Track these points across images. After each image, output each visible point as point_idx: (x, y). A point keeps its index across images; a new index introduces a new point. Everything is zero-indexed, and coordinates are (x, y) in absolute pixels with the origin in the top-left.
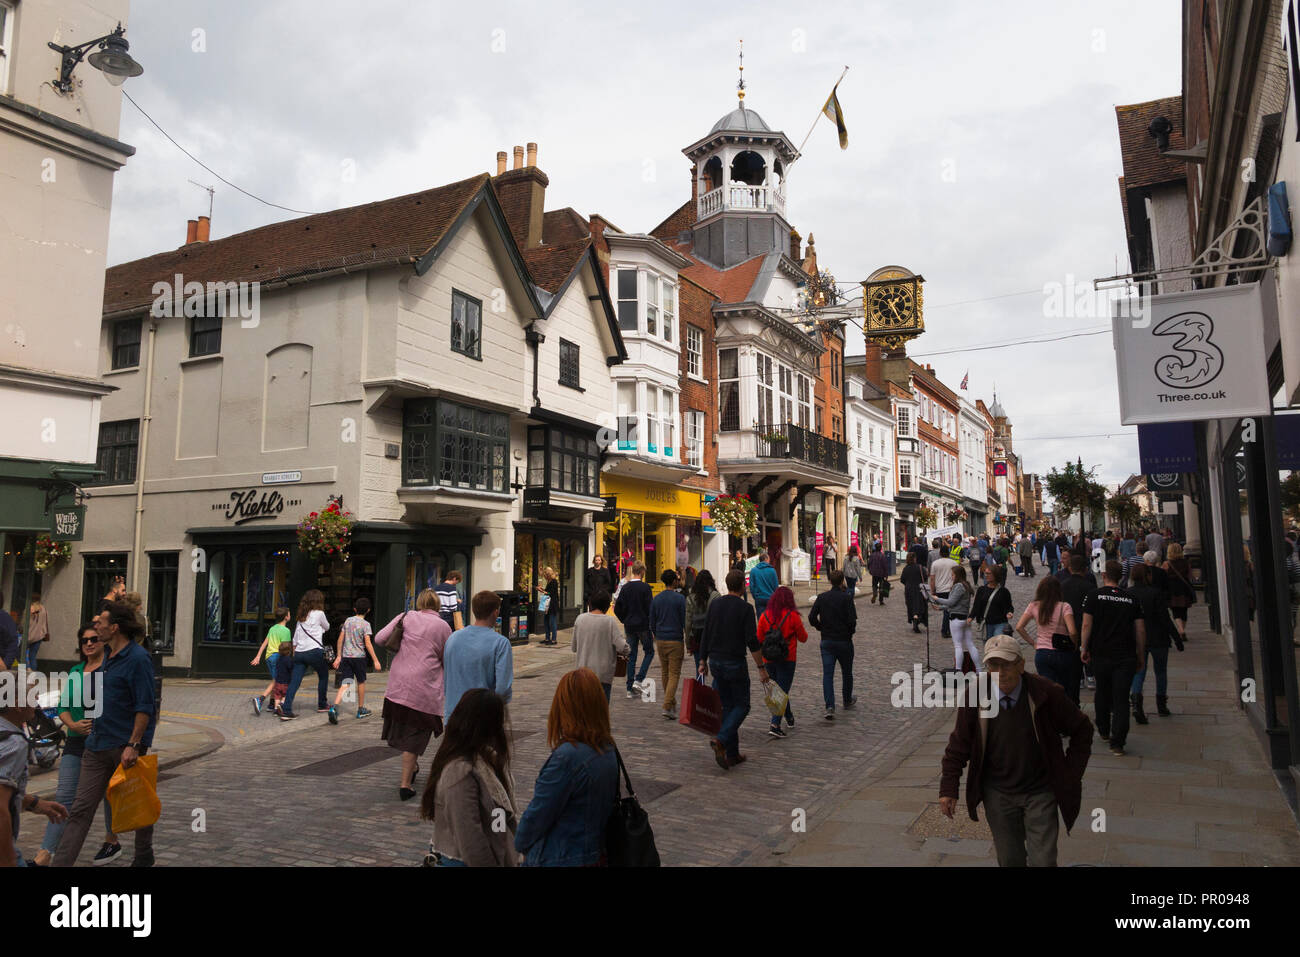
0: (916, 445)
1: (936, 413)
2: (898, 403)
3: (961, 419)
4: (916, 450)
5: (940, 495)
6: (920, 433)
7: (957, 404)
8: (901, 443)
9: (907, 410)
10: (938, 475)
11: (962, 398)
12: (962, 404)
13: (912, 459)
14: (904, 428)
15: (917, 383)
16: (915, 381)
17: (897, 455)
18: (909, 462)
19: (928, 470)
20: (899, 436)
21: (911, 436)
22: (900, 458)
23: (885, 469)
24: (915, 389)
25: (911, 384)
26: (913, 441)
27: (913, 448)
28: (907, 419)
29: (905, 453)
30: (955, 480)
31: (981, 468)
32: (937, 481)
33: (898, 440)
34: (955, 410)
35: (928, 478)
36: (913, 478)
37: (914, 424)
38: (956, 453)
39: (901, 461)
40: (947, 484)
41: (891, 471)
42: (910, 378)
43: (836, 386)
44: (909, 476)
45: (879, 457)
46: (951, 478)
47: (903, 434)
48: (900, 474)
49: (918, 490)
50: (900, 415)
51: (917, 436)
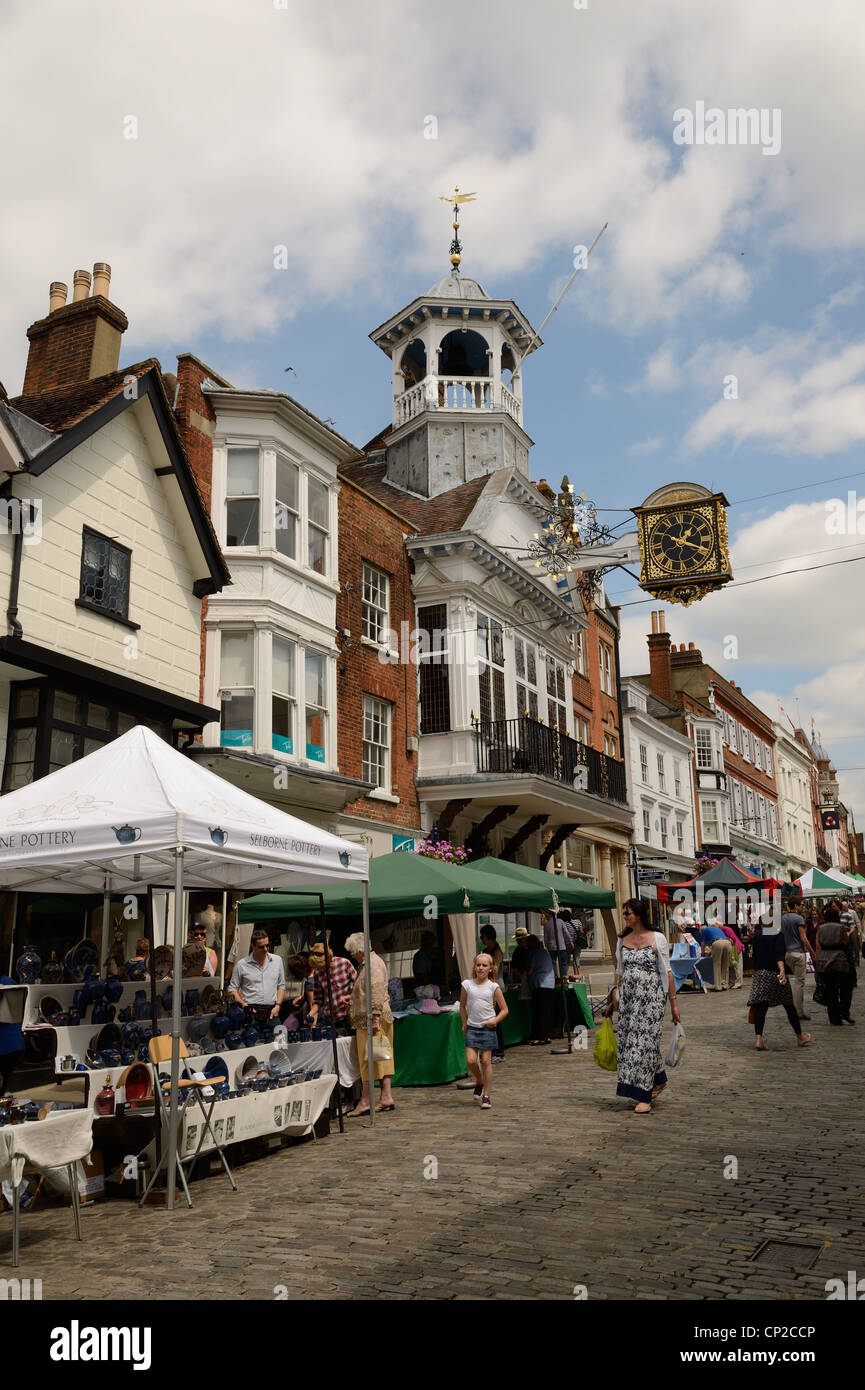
0: (722, 780)
1: (745, 741)
2: (695, 724)
3: (778, 752)
4: (722, 787)
5: (757, 853)
6: (727, 766)
7: (772, 732)
8: (702, 777)
9: (708, 732)
10: (752, 824)
11: (778, 725)
12: (779, 733)
13: (719, 800)
14: (705, 757)
15: (720, 699)
16: (715, 693)
17: (697, 794)
18: (714, 803)
19: (739, 817)
20: (698, 767)
21: (716, 768)
22: (701, 798)
23: (681, 814)
24: (718, 708)
25: (712, 700)
26: (718, 774)
27: (719, 785)
28: (709, 745)
29: (707, 791)
30: (775, 832)
31: (806, 818)
32: (752, 833)
33: (698, 773)
34: (770, 739)
35: (739, 827)
36: (720, 826)
37: (718, 752)
38: (774, 796)
39: (703, 803)
40: (764, 838)
41: (689, 817)
42: (710, 692)
43: (609, 693)
44: (716, 823)
45: (673, 795)
46: (769, 829)
47: (705, 765)
48: (702, 820)
49: (727, 843)
50: (698, 738)
51: (722, 769)
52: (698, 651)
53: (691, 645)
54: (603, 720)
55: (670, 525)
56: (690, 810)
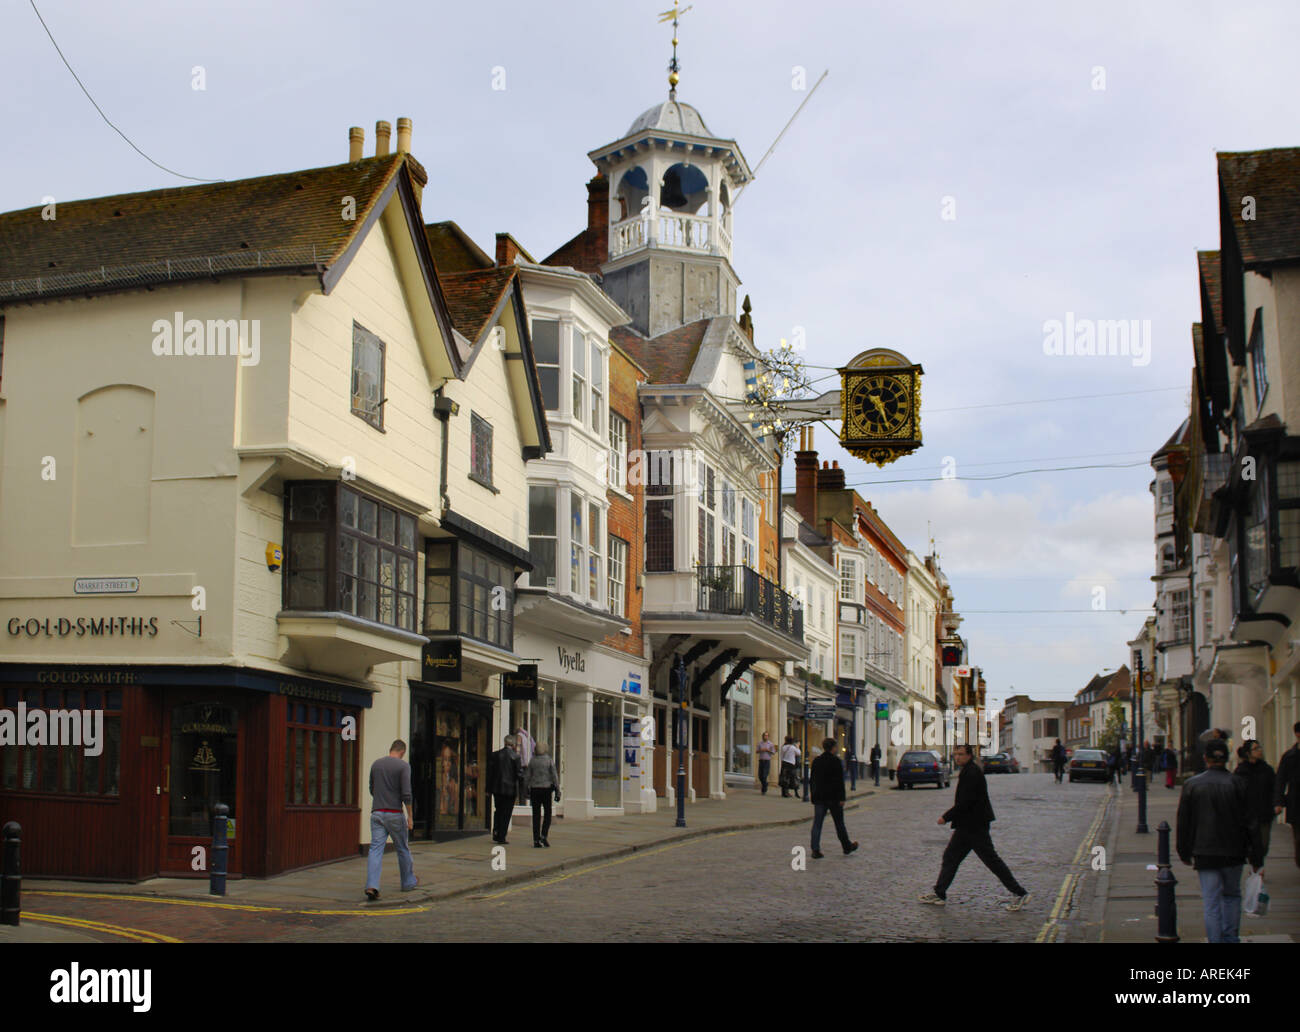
0: (862, 612)
1: (883, 572)
2: (841, 552)
3: (912, 582)
4: (862, 621)
5: (883, 688)
6: (868, 600)
7: (906, 561)
8: (845, 610)
9: (853, 563)
10: (882, 659)
11: (912, 553)
12: (912, 562)
13: (858, 634)
14: (847, 588)
15: (864, 527)
16: (860, 522)
17: (838, 626)
18: (853, 637)
19: (871, 650)
20: (842, 600)
21: (858, 602)
22: (842, 631)
23: (824, 645)
24: (861, 536)
25: (856, 527)
26: (859, 607)
27: (859, 618)
28: (853, 576)
29: (848, 625)
30: (900, 667)
31: (929, 655)
32: (881, 668)
33: (840, 604)
34: (903, 568)
35: (871, 661)
36: (857, 659)
37: (861, 585)
38: (902, 629)
39: (843, 636)
40: (891, 673)
41: (830, 649)
42: (855, 518)
43: (771, 523)
44: (853, 657)
45: (818, 627)
46: (896, 664)
47: (847, 597)
48: (841, 653)
49: (862, 678)
50: (843, 569)
51: (863, 604)
52: (841, 471)
53: (835, 463)
54: (765, 550)
56: (831, 643)
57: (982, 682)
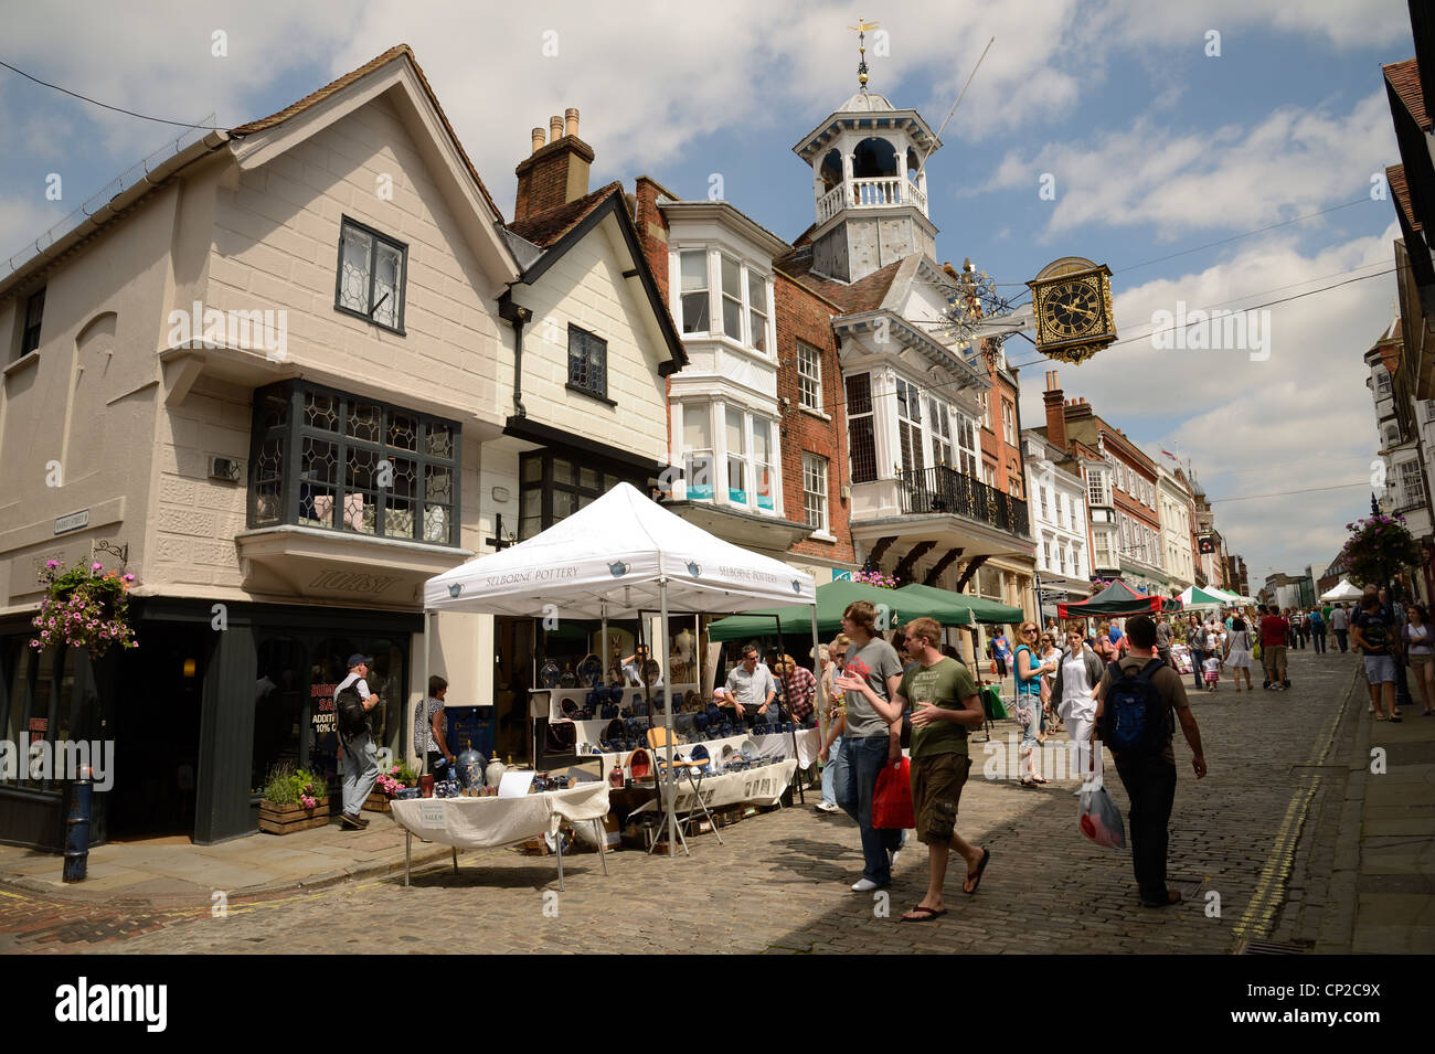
0: (1112, 515)
1: (1131, 480)
2: (1087, 467)
3: (1160, 489)
4: (1112, 520)
5: (1143, 576)
6: (1116, 502)
7: (1155, 472)
8: (1095, 513)
9: (1099, 473)
10: (1139, 551)
11: (1160, 465)
12: (1161, 472)
13: (1109, 532)
14: (1097, 495)
15: (1108, 446)
16: (1105, 440)
17: (1090, 526)
18: (1105, 534)
19: (1127, 545)
20: (1091, 504)
21: (1106, 504)
22: (1094, 530)
23: (1077, 544)
24: (1107, 452)
25: (1101, 446)
26: (1108, 510)
27: (1109, 518)
28: (1100, 485)
29: (1099, 524)
30: (1158, 558)
31: (1186, 544)
32: (1138, 558)
33: (1091, 508)
34: (1153, 478)
35: (1128, 554)
36: (1111, 553)
37: (1108, 491)
38: (1158, 527)
39: (1096, 535)
40: (1149, 562)
41: (1084, 547)
42: (1100, 439)
43: (1012, 443)
44: (1107, 551)
45: (1069, 529)
46: (1154, 555)
47: (1097, 502)
48: (1095, 549)
49: (1118, 567)
50: (1090, 479)
51: (1112, 506)
52: (1087, 405)
53: (1081, 399)
54: (1007, 466)
55: (1060, 295)
56: (1085, 541)
57: (1242, 566)
